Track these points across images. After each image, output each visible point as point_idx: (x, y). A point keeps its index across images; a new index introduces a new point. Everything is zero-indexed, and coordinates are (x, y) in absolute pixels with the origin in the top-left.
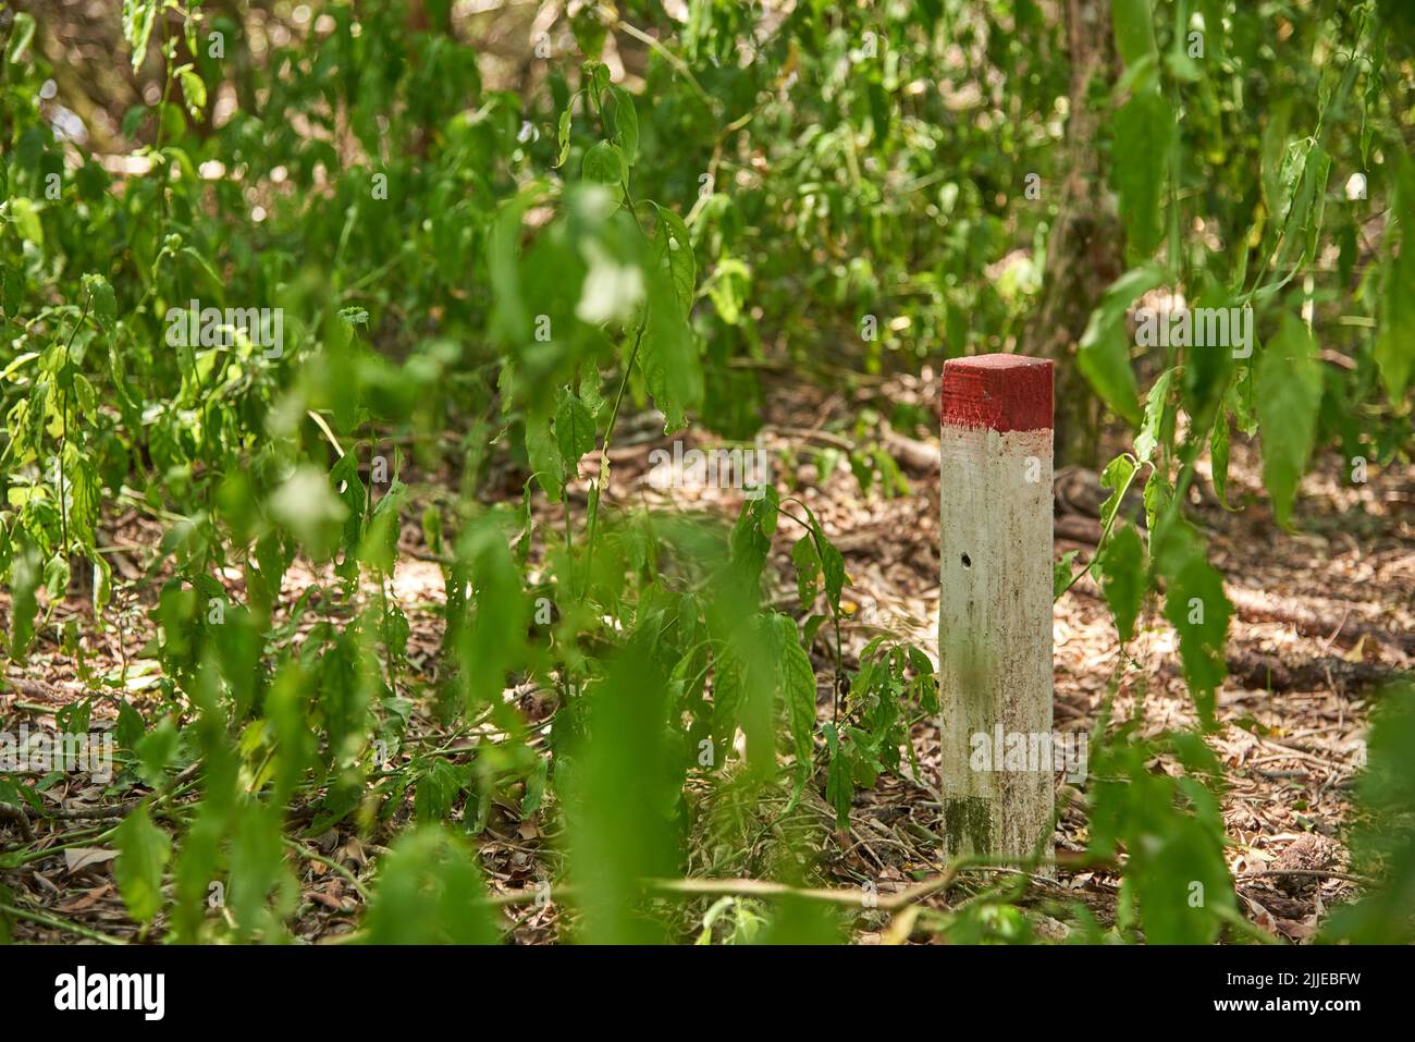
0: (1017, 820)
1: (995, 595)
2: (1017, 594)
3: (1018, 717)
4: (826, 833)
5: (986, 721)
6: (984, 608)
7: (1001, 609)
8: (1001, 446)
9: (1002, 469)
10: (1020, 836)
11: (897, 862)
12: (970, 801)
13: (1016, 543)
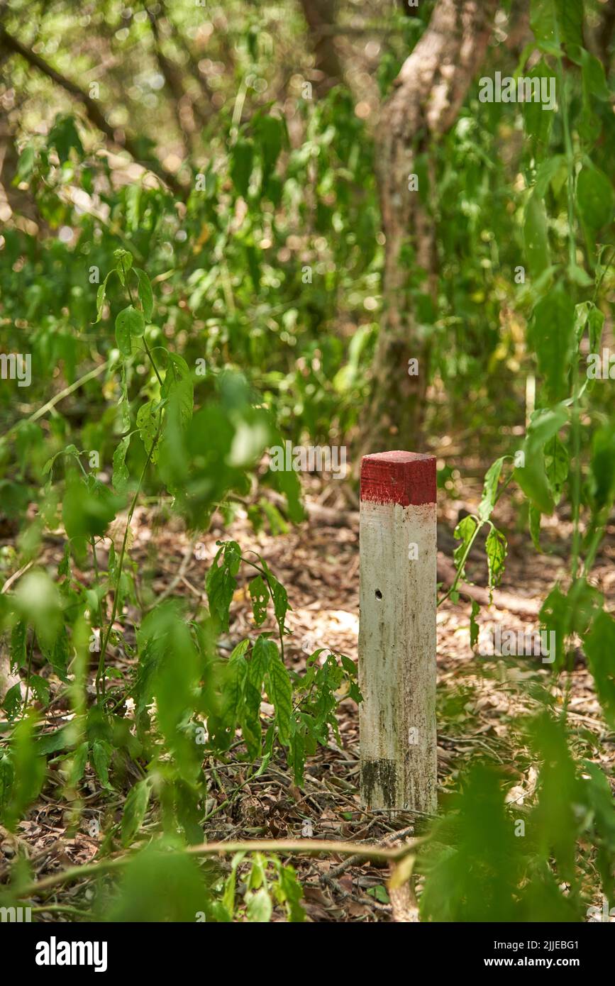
0: (413, 774)
1: (399, 618)
2: (414, 617)
3: (414, 702)
4: (280, 787)
5: (393, 706)
6: (392, 628)
7: (403, 628)
8: (404, 516)
9: (404, 531)
10: (415, 785)
11: (332, 807)
12: (381, 762)
13: (413, 582)
